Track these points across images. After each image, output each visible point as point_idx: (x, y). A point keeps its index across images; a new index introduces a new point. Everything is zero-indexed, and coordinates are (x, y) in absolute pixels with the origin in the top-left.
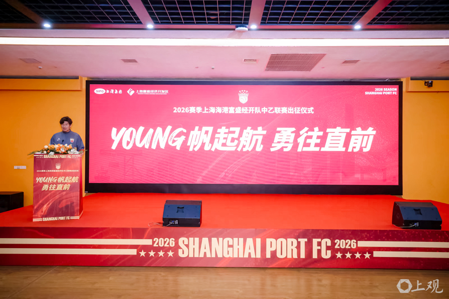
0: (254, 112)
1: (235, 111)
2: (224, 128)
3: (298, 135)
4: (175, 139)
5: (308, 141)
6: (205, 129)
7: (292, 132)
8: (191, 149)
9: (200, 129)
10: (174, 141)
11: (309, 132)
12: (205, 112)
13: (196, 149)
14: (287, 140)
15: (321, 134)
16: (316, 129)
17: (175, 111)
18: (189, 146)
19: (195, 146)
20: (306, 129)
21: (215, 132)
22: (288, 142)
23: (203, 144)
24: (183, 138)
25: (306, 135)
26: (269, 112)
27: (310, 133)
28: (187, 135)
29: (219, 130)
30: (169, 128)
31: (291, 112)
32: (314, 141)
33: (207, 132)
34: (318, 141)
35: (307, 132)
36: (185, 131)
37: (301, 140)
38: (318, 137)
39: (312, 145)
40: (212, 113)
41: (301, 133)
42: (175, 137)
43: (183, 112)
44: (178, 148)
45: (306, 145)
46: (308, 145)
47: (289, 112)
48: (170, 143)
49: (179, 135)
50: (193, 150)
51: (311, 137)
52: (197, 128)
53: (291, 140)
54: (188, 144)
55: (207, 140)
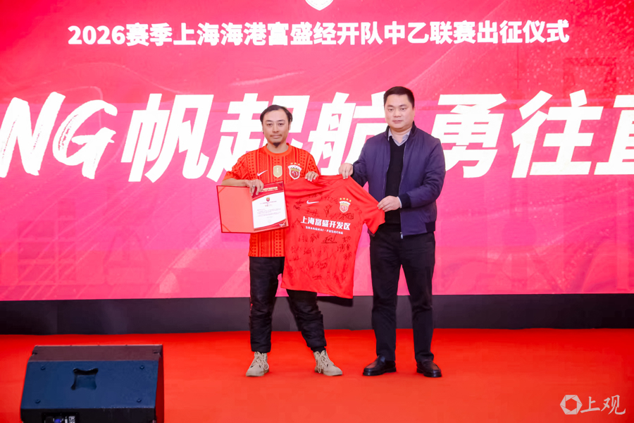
0: (358, 38)
1: (290, 39)
2: (250, 98)
3: (512, 121)
4: (79, 140)
5: (550, 140)
6: (183, 101)
7: (494, 110)
8: (135, 176)
9: (167, 104)
10: (73, 149)
11: (552, 109)
12: (184, 42)
13: (154, 175)
14: (477, 139)
15: (596, 113)
16: (579, 97)
17: (74, 41)
18: (129, 166)
19: (149, 165)
20: (543, 97)
21: (219, 114)
22: (477, 146)
23: (179, 159)
24: (105, 135)
25: (541, 118)
26: (411, 40)
27: (556, 113)
28: (120, 125)
29: (234, 107)
30: (55, 100)
31: (487, 40)
32: (572, 139)
33: (190, 115)
34: (587, 140)
35: (545, 108)
36: (112, 110)
37: (524, 138)
38: (586, 126)
39: (565, 154)
40: (206, 45)
41: (525, 111)
42: (78, 133)
43: (103, 41)
44: (89, 172)
45: (544, 154)
46: (549, 155)
47: (480, 40)
48: (60, 155)
49: (90, 127)
50: (144, 178)
51: (558, 127)
52: (155, 99)
53: (491, 137)
54: (126, 158)
55: (192, 140)
